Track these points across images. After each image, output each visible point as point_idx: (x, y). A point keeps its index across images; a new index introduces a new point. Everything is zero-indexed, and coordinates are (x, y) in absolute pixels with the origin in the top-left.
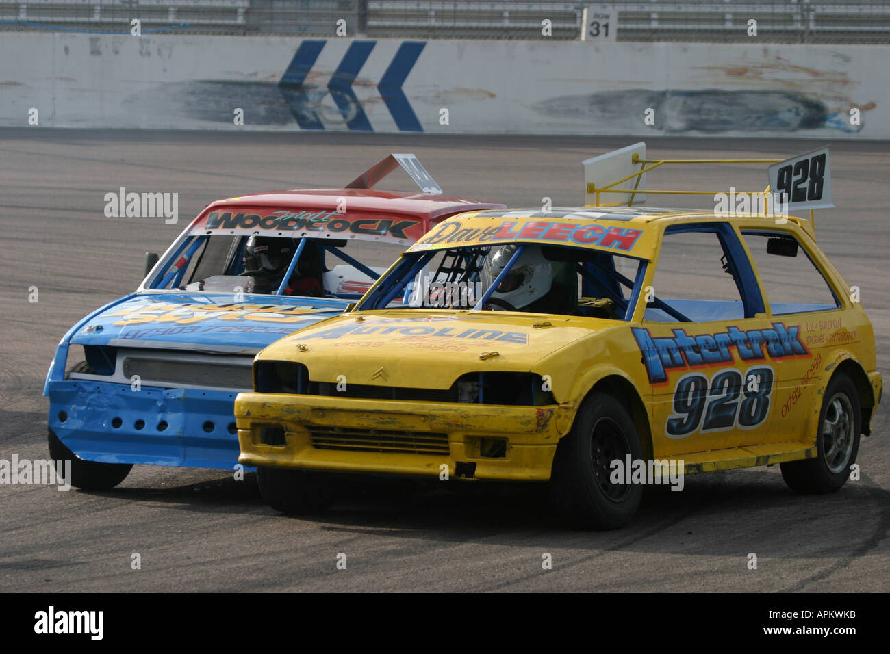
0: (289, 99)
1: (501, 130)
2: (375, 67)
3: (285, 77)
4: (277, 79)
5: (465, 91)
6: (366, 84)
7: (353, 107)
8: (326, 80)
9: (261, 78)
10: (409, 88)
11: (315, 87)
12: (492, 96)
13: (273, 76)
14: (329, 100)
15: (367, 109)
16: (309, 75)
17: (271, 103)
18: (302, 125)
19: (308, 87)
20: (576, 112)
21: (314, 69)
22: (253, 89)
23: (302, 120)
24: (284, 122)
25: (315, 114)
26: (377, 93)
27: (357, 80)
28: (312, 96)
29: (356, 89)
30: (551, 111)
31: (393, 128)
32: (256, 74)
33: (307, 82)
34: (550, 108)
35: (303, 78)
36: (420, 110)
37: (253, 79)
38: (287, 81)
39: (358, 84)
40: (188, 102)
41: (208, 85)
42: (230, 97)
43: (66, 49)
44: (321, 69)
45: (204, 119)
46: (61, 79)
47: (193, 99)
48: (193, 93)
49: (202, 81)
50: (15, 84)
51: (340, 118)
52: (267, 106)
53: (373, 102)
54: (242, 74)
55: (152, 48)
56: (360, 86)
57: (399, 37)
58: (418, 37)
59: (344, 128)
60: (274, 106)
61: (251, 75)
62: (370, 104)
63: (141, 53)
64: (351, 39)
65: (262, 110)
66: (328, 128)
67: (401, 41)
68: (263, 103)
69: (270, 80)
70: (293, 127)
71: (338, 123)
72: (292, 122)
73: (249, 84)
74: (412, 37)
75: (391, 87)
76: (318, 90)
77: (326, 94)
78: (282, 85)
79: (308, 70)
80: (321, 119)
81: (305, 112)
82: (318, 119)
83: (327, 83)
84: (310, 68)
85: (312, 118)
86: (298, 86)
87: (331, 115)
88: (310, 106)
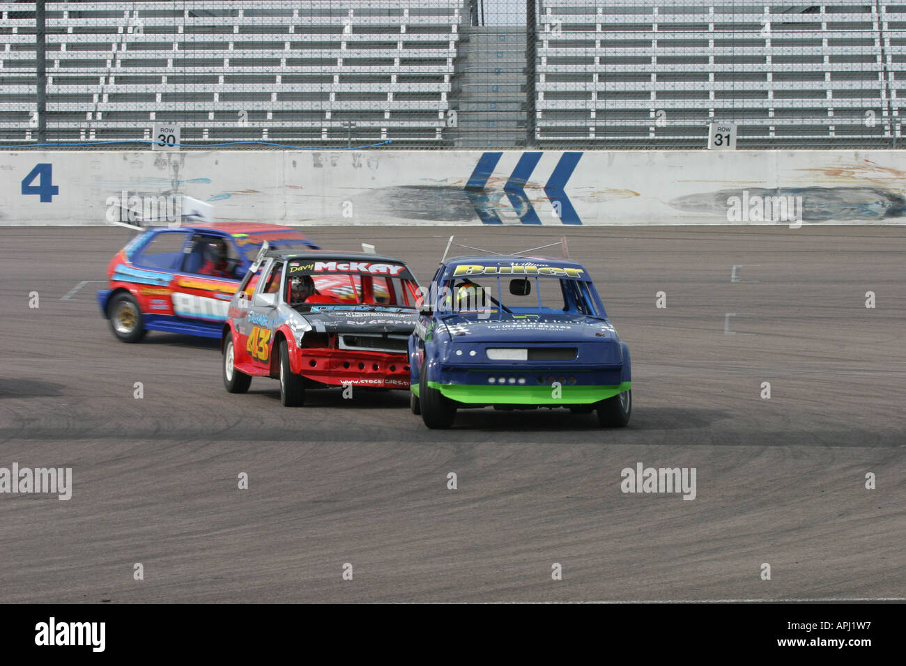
0: (473, 199)
2: (542, 173)
3: (469, 182)
4: (464, 184)
5: (615, 191)
6: (535, 187)
7: (525, 205)
8: (503, 184)
9: (450, 183)
10: (569, 189)
11: (494, 190)
12: (637, 195)
13: (460, 182)
14: (505, 200)
15: (536, 207)
16: (489, 181)
17: (459, 203)
18: (484, 221)
19: (488, 190)
20: (704, 207)
21: (493, 175)
22: (444, 192)
23: (483, 216)
24: (469, 218)
25: (494, 211)
26: (543, 194)
27: (527, 184)
28: (491, 197)
29: (526, 191)
30: (684, 206)
31: (558, 222)
32: (446, 180)
33: (487, 186)
34: (684, 203)
35: (485, 183)
36: (579, 207)
37: (444, 184)
38: (471, 185)
40: (393, 204)
41: (408, 190)
42: (426, 199)
43: (294, 163)
44: (498, 176)
45: (405, 217)
46: (290, 187)
47: (396, 201)
48: (396, 196)
49: (403, 187)
50: (254, 191)
51: (515, 214)
52: (457, 206)
53: (541, 201)
54: (435, 181)
55: (363, 161)
56: (530, 189)
57: (561, 149)
58: (577, 148)
59: (518, 222)
60: (461, 206)
61: (442, 181)
62: (538, 203)
63: (354, 165)
64: (523, 151)
65: (451, 209)
66: (506, 222)
67: (563, 152)
68: (452, 203)
69: (458, 185)
70: (477, 222)
71: (513, 218)
72: (475, 219)
73: (441, 188)
74: (571, 148)
75: (555, 189)
76: (496, 192)
77: (503, 196)
78: (467, 189)
79: (488, 176)
80: (499, 215)
81: (486, 210)
82: (497, 216)
83: (504, 186)
84: (490, 175)
85: (493, 215)
86: (480, 190)
87: (508, 213)
88: (490, 205)
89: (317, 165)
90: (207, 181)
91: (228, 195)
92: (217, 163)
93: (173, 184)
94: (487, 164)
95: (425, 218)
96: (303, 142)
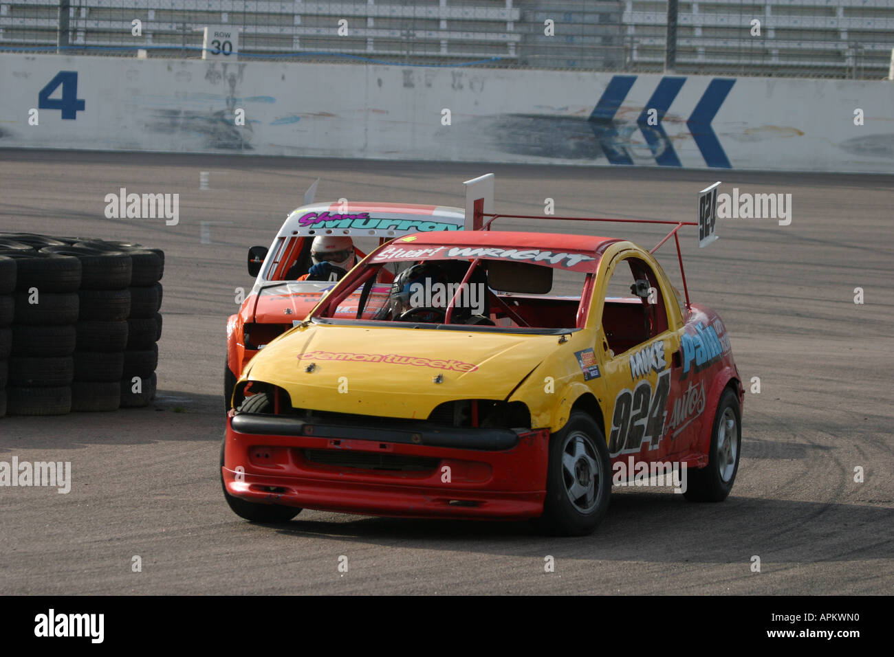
0: (599, 134)
1: (809, 168)
2: (685, 103)
3: (595, 112)
4: (588, 114)
5: (775, 128)
6: (675, 120)
7: (662, 142)
8: (635, 115)
9: (571, 112)
10: (718, 124)
11: (625, 123)
12: (801, 134)
13: (584, 111)
14: (638, 136)
15: (676, 145)
16: (619, 111)
17: (581, 137)
18: (611, 160)
19: (618, 122)
21: (624, 104)
22: (563, 123)
23: (611, 155)
24: (593, 156)
25: (624, 149)
26: (685, 129)
27: (666, 116)
28: (621, 131)
29: (665, 126)
30: (858, 150)
31: (701, 164)
32: (566, 109)
33: (617, 117)
34: (857, 146)
35: (613, 113)
36: (727, 145)
37: (564, 113)
38: (597, 115)
39: (667, 120)
40: (500, 137)
41: (520, 120)
42: (541, 131)
43: (380, 82)
44: (632, 105)
45: (514, 152)
46: (374, 111)
47: (503, 132)
48: (504, 126)
49: (512, 115)
50: (329, 115)
51: (649, 153)
52: (577, 141)
53: (682, 138)
54: (553, 108)
55: (465, 81)
56: (669, 122)
57: (708, 73)
58: (728, 74)
59: (652, 163)
60: (583, 141)
61: (562, 109)
62: (679, 140)
63: (453, 86)
64: (662, 76)
65: (572, 144)
66: (637, 163)
67: (710, 78)
68: (573, 137)
69: (581, 115)
70: (603, 162)
71: (647, 158)
72: (601, 157)
73: (560, 119)
74: (721, 74)
75: (700, 124)
76: (628, 125)
77: (635, 129)
78: (592, 120)
79: (618, 106)
80: (630, 154)
81: (614, 147)
82: (627, 155)
83: (637, 118)
84: (620, 104)
85: (621, 153)
86: (608, 122)
87: (641, 152)
88: (619, 141)
89: (408, 84)
90: (270, 100)
91: (296, 119)
92: (283, 78)
93: (228, 102)
94: (618, 90)
95: (538, 154)
96: (391, 56)
